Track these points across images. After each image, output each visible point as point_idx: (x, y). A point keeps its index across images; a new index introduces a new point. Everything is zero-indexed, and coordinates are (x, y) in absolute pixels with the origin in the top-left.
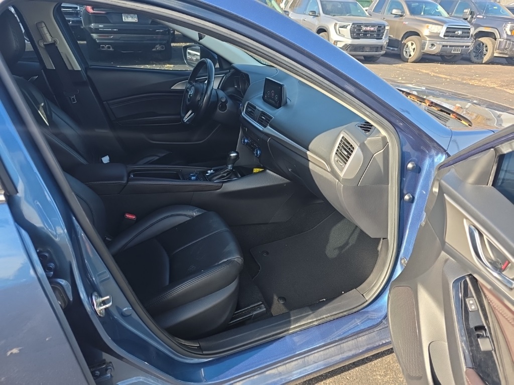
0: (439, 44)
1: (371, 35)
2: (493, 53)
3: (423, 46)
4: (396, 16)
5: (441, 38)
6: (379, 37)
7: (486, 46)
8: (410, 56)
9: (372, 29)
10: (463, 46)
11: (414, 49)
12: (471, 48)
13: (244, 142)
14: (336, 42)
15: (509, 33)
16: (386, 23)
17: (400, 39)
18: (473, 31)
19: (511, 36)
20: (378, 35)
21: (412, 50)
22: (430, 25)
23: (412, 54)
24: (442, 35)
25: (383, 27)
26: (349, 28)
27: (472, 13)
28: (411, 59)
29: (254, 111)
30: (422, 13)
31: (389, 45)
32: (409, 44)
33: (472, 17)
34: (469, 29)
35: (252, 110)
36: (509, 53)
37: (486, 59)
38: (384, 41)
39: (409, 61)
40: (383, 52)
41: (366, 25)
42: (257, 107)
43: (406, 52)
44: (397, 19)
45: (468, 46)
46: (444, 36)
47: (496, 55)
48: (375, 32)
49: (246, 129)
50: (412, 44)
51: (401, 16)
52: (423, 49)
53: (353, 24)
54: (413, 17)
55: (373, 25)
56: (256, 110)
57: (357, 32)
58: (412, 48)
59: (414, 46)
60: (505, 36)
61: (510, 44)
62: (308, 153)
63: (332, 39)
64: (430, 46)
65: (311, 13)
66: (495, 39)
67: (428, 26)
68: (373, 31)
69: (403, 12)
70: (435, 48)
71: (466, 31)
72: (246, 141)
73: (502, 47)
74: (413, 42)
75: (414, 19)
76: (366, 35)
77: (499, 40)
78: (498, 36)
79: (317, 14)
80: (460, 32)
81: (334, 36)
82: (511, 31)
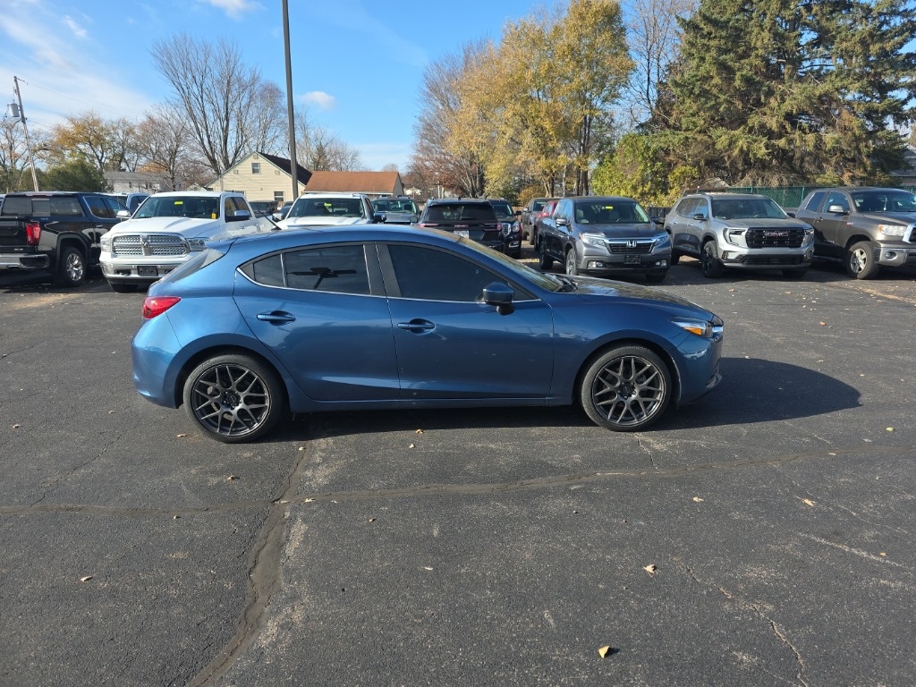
0: (903, 252)
1: (780, 242)
3: (876, 255)
4: (837, 214)
5: (906, 243)
6: (794, 245)
8: (860, 269)
9: (781, 234)
11: (865, 259)
17: (844, 246)
20: (792, 242)
21: (861, 261)
22: (885, 227)
23: (862, 266)
24: (906, 239)
25: (801, 231)
26: (744, 234)
28: (861, 274)
32: (857, 253)
38: (805, 250)
39: (858, 277)
43: (855, 265)
44: (840, 219)
46: (911, 240)
48: (787, 238)
50: (862, 253)
51: (845, 214)
52: (877, 259)
53: (750, 229)
54: (861, 215)
58: (861, 258)
59: (864, 256)
64: (887, 255)
65: (697, 217)
67: (881, 229)
69: (847, 209)
70: (895, 258)
74: (863, 251)
75: (862, 218)
79: (705, 218)
81: (723, 245)
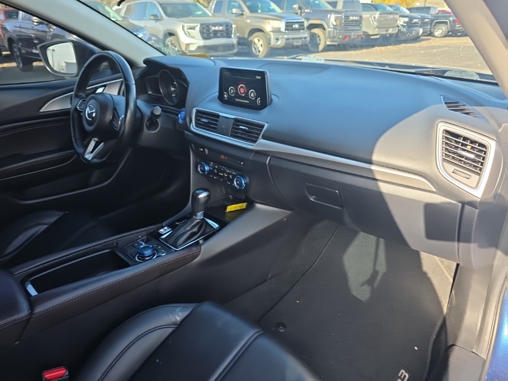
0: (283, 38)
1: (221, 34)
2: (326, 42)
3: (268, 41)
4: (237, 15)
5: (283, 32)
6: (229, 36)
7: (319, 36)
8: (259, 51)
9: (221, 28)
10: (301, 38)
11: (262, 45)
12: (308, 39)
13: (203, 171)
14: (188, 45)
15: (335, 23)
16: (232, 22)
17: (246, 36)
18: (306, 24)
19: (336, 25)
20: (227, 34)
21: (259, 46)
22: (271, 21)
23: (261, 50)
24: (283, 29)
25: (230, 26)
26: (198, 28)
27: (300, 8)
29: (217, 121)
30: (259, 11)
31: (239, 44)
32: (256, 40)
33: (301, 12)
34: (303, 22)
35: (210, 120)
36: (338, 40)
37: (321, 47)
38: (234, 40)
40: (235, 51)
41: (215, 25)
42: (221, 114)
43: (255, 48)
44: (239, 18)
45: (305, 38)
46: (286, 30)
47: (328, 43)
48: (224, 31)
49: (206, 151)
50: (259, 40)
51: (242, 14)
52: (269, 44)
53: (201, 25)
54: (253, 15)
55: (220, 24)
56: (220, 119)
57: (206, 32)
58: (259, 44)
59: (261, 42)
60: (332, 26)
61: (337, 32)
62: (373, 167)
63: (183, 43)
64: (275, 41)
65: (152, 18)
66: (324, 29)
67: (269, 23)
68: (221, 31)
69: (243, 11)
71: (301, 24)
72: (207, 168)
73: (332, 35)
74: (260, 39)
75: (254, 17)
76: (216, 34)
77: (328, 30)
78: (326, 26)
79: (159, 18)
80: (297, 26)
81: (184, 39)
82: (335, 21)
